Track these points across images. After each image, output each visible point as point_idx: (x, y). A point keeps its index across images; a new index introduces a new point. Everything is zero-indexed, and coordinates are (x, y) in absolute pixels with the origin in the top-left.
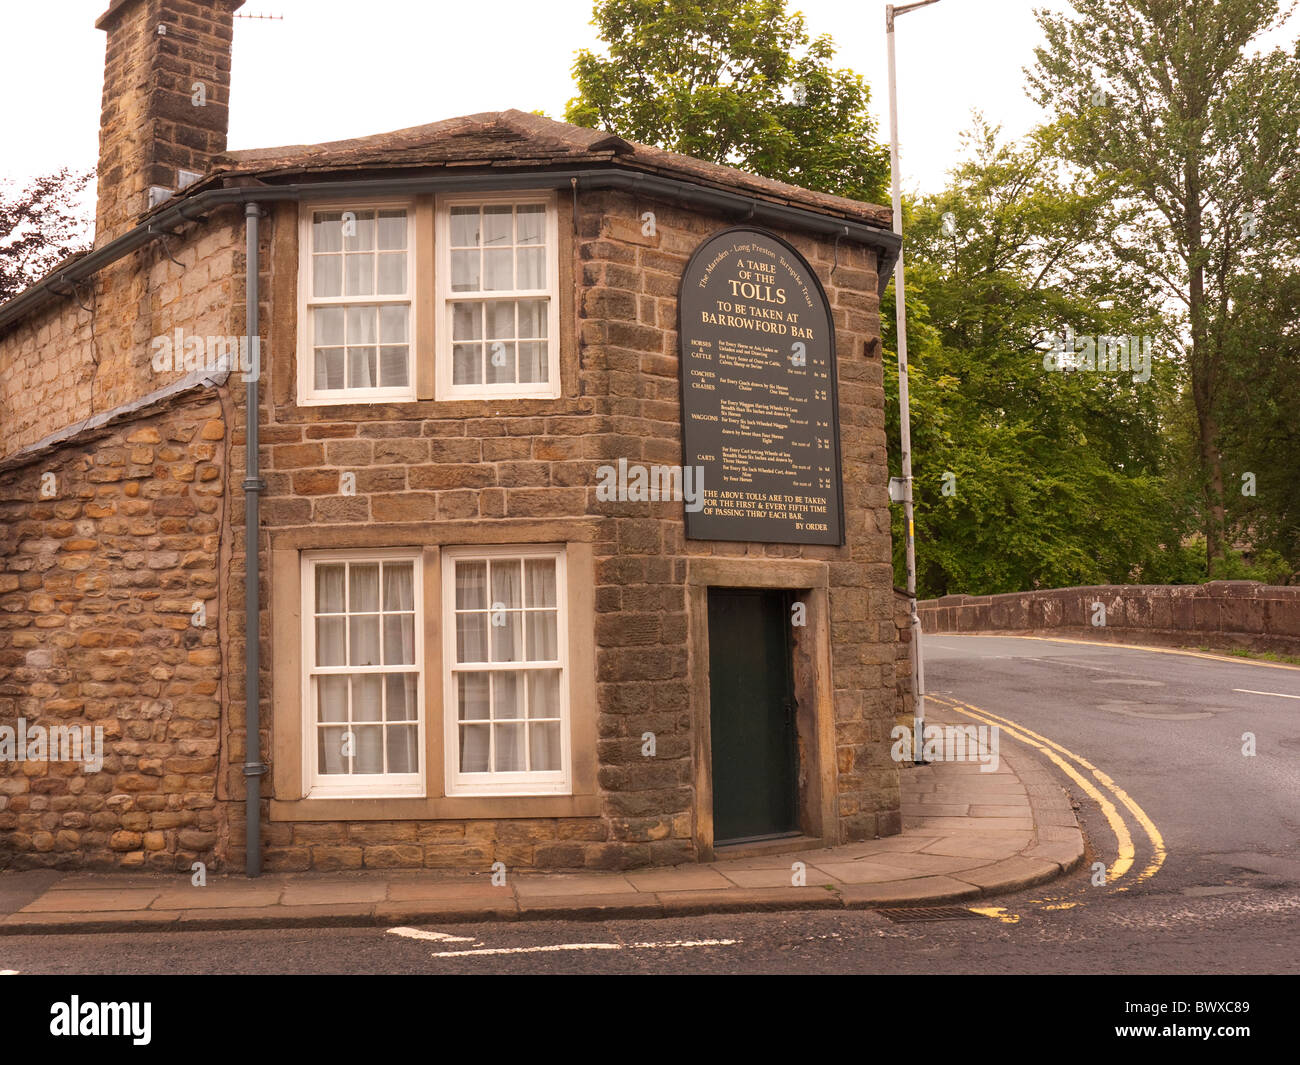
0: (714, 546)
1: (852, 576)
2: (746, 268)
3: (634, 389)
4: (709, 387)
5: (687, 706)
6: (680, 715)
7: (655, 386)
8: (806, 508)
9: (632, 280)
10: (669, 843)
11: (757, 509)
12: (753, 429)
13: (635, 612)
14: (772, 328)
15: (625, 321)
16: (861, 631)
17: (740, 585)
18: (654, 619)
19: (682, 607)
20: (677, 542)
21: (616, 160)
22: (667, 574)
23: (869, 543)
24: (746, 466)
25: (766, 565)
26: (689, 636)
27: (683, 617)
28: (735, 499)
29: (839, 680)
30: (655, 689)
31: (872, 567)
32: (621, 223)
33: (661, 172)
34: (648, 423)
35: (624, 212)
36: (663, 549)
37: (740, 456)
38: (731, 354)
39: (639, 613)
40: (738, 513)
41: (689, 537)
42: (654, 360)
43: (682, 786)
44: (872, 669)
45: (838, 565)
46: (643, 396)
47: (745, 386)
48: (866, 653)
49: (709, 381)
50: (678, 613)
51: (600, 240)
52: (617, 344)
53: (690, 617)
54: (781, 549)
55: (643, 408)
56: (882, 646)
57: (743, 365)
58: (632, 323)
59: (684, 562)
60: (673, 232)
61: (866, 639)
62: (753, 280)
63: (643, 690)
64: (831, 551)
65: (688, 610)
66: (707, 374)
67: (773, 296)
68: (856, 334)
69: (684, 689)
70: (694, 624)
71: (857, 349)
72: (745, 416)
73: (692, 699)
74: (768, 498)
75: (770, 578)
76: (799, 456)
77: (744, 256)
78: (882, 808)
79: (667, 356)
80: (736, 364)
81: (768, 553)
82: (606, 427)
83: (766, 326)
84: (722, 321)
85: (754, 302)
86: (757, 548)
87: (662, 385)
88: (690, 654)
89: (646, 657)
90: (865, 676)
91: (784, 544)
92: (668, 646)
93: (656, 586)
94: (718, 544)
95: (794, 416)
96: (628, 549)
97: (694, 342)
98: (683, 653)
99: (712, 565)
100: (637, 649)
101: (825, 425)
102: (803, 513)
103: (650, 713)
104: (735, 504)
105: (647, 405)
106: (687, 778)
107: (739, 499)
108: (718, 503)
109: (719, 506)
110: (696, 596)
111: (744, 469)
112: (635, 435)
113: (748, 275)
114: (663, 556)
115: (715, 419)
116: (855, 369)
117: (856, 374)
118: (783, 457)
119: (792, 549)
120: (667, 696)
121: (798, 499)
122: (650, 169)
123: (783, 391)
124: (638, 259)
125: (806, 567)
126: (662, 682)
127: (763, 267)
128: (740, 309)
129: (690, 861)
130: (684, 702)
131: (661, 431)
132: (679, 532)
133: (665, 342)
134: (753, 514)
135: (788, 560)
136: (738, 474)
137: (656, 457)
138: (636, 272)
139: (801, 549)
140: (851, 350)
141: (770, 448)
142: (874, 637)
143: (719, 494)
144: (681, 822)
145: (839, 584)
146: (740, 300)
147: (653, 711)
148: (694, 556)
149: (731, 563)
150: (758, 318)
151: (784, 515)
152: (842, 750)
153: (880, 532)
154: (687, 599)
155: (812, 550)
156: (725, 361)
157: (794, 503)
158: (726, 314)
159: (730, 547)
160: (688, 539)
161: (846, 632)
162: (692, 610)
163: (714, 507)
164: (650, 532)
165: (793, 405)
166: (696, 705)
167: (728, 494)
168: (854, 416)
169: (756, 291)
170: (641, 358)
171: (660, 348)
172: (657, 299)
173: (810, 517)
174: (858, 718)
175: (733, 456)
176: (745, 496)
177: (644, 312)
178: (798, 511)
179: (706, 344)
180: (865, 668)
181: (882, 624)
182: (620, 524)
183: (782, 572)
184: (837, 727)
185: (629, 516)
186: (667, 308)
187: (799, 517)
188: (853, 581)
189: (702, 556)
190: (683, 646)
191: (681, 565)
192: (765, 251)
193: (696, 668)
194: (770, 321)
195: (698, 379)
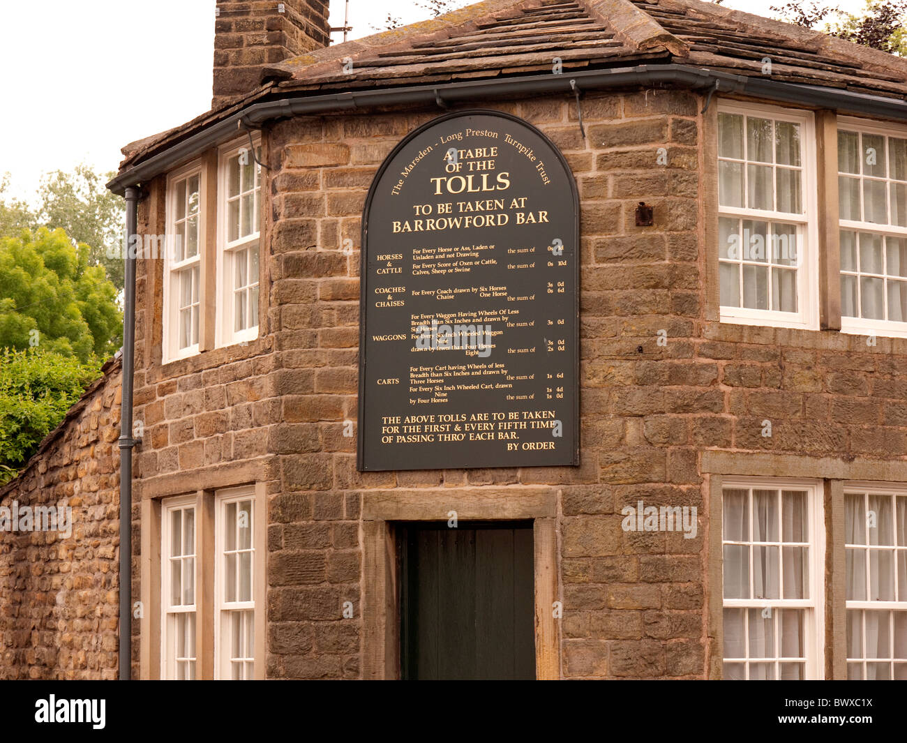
0: (397, 477)
1: (598, 501)
2: (456, 159)
3: (308, 320)
4: (397, 304)
5: (357, 649)
6: (347, 658)
7: (335, 312)
8: (523, 425)
9: (313, 205)
11: (452, 431)
13: (298, 550)
14: (488, 221)
15: (302, 251)
16: (608, 568)
17: (428, 517)
18: (321, 557)
19: (354, 544)
20: (350, 476)
21: (275, 91)
22: (336, 511)
23: (627, 460)
24: (440, 385)
25: (466, 494)
26: (362, 574)
27: (354, 555)
28: (423, 424)
29: (571, 628)
30: (317, 629)
32: (303, 149)
33: (325, 87)
34: (324, 353)
35: (307, 137)
36: (335, 482)
37: (433, 375)
38: (427, 262)
39: (302, 551)
40: (427, 439)
41: (364, 468)
42: (333, 285)
44: (627, 615)
45: (577, 489)
46: (320, 326)
47: (445, 295)
48: (614, 595)
49: (396, 297)
50: (349, 550)
51: (282, 172)
52: (294, 276)
53: (363, 553)
54: (490, 474)
55: (319, 338)
56: (643, 587)
57: (444, 272)
58: (310, 251)
59: (357, 496)
60: (365, 142)
61: (616, 578)
62: (464, 172)
63: (302, 630)
64: (567, 473)
65: (361, 547)
66: (395, 290)
67: (492, 183)
68: (622, 201)
70: (367, 562)
71: (625, 219)
73: (362, 642)
74: (468, 417)
75: (469, 509)
76: (515, 365)
77: (454, 146)
79: (351, 278)
80: (435, 271)
81: (471, 479)
82: (279, 364)
83: (479, 221)
84: (418, 226)
85: (466, 197)
86: (456, 475)
87: (343, 310)
88: (363, 594)
89: (307, 596)
90: (613, 623)
91: (494, 468)
92: (335, 586)
93: (323, 522)
94: (402, 474)
95: (513, 318)
96: (293, 486)
97: (381, 258)
98: (358, 597)
99: (392, 498)
100: (299, 588)
101: (561, 322)
102: (519, 432)
103: (312, 655)
104: (423, 429)
105: (324, 334)
107: (428, 423)
108: (401, 430)
109: (401, 433)
110: (371, 527)
111: (437, 388)
112: (310, 367)
113: (457, 167)
114: (335, 490)
115: (403, 337)
116: (621, 245)
117: (621, 251)
118: (494, 369)
119: (505, 474)
120: (332, 637)
121: (513, 415)
122: (311, 88)
123: (498, 291)
124: (321, 181)
125: (524, 494)
126: (326, 624)
127: (480, 152)
128: (443, 208)
130: (352, 645)
131: (339, 359)
132: (352, 465)
133: (349, 265)
134: (447, 438)
135: (500, 487)
136: (431, 395)
137: (330, 388)
138: (318, 197)
139: (519, 474)
140: (616, 223)
141: (476, 360)
142: (630, 575)
143: (403, 419)
145: (576, 513)
146: (446, 197)
147: (315, 652)
148: (371, 488)
149: (417, 494)
150: (469, 213)
151: (491, 436)
153: (651, 444)
154: (361, 535)
155: (532, 474)
156: (418, 271)
157: (507, 420)
158: (424, 218)
159: (418, 477)
160: (363, 472)
161: (585, 570)
162: (366, 548)
163: (395, 435)
164: (318, 467)
165: (513, 306)
166: (367, 649)
167: (414, 419)
168: (614, 304)
169: (467, 183)
170: (319, 285)
171: (343, 271)
172: (341, 219)
173: (529, 435)
174: (602, 672)
175: (424, 375)
176: (437, 419)
177: (325, 236)
178: (512, 429)
179: (395, 257)
180: (613, 613)
181: (643, 559)
182: (284, 460)
183: (489, 501)
185: (295, 452)
186: (352, 227)
187: (513, 435)
188: (599, 507)
189: (382, 489)
190: (354, 585)
191: (355, 501)
192: (486, 133)
193: (368, 609)
194: (485, 213)
195: (383, 297)
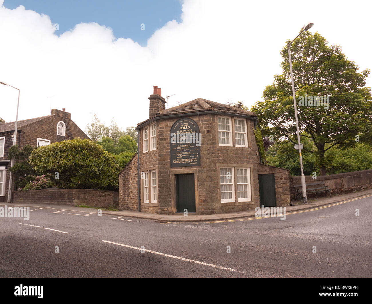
0: (176, 168)
2: (182, 124)
3: (163, 147)
7: (166, 146)
8: (193, 160)
9: (163, 131)
10: (167, 211)
11: (183, 161)
12: (183, 149)
13: (162, 178)
15: (162, 137)
18: (165, 179)
19: (170, 177)
20: (169, 168)
21: (158, 116)
22: (168, 172)
23: (207, 165)
24: (181, 155)
25: (185, 170)
26: (171, 181)
27: (170, 179)
29: (200, 188)
31: (208, 169)
32: (162, 124)
34: (165, 151)
35: (162, 122)
40: (179, 163)
41: (171, 167)
42: (166, 142)
43: (169, 203)
44: (207, 186)
45: (200, 169)
48: (206, 183)
51: (159, 127)
52: (161, 141)
54: (188, 167)
56: (209, 182)
60: (170, 122)
61: (206, 181)
62: (184, 126)
63: (163, 189)
64: (199, 167)
67: (187, 127)
69: (170, 189)
70: (172, 179)
71: (206, 132)
72: (181, 147)
73: (171, 191)
74: (185, 159)
75: (186, 172)
76: (191, 152)
77: (182, 123)
78: (209, 210)
81: (186, 168)
82: (159, 153)
85: (184, 129)
86: (183, 167)
87: (168, 145)
88: (171, 184)
89: (164, 184)
92: (167, 183)
93: (166, 174)
95: (191, 146)
96: (161, 169)
98: (170, 184)
99: (175, 171)
100: (162, 183)
103: (164, 192)
105: (165, 149)
106: (170, 202)
110: (172, 175)
112: (163, 153)
113: (183, 125)
114: (167, 170)
115: (176, 149)
116: (205, 136)
118: (188, 153)
119: (190, 167)
120: (167, 190)
121: (191, 159)
122: (163, 115)
124: (164, 128)
125: (193, 170)
126: (166, 188)
127: (186, 123)
128: (181, 131)
129: (171, 214)
131: (167, 152)
132: (169, 166)
134: (182, 162)
135: (189, 169)
136: (180, 157)
137: (166, 156)
139: (192, 167)
140: (204, 133)
141: (186, 152)
142: (208, 180)
143: (176, 160)
144: (169, 208)
145: (200, 172)
146: (181, 129)
148: (172, 169)
149: (178, 170)
150: (184, 132)
151: (188, 162)
152: (200, 199)
153: (210, 162)
155: (194, 167)
159: (178, 168)
161: (201, 180)
163: (175, 162)
164: (165, 167)
167: (178, 160)
169: (184, 128)
170: (164, 142)
171: (167, 140)
172: (167, 133)
173: (193, 162)
174: (204, 194)
175: (179, 154)
176: (181, 160)
177: (165, 135)
178: (191, 161)
183: (188, 171)
184: (199, 196)
185: (161, 165)
186: (169, 134)
188: (203, 171)
189: (173, 170)
191: (170, 171)
192: (186, 121)
193: (172, 186)
194: (187, 132)
